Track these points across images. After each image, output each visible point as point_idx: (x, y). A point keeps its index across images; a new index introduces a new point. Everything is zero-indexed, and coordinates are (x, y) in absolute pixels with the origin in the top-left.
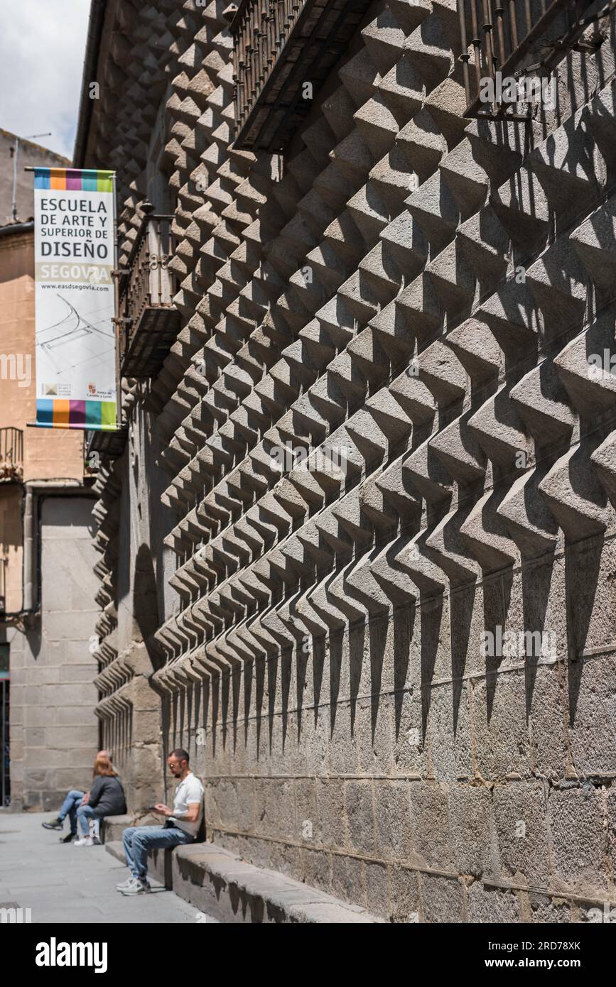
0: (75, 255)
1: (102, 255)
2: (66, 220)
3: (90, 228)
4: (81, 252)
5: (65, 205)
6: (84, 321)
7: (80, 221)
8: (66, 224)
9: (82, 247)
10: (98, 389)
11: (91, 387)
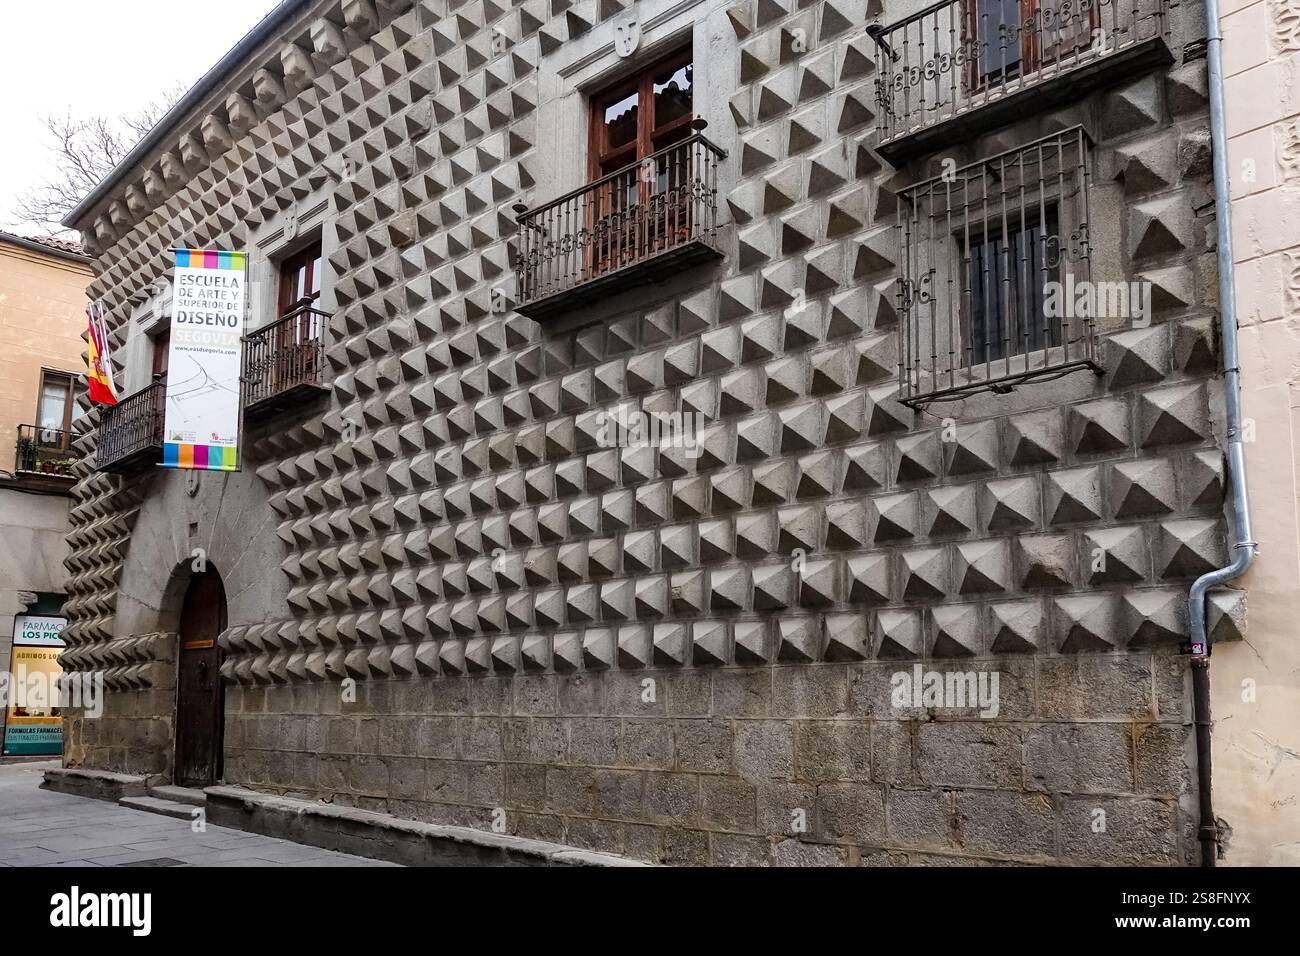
0: (207, 323)
1: (232, 324)
2: (202, 293)
3: (223, 301)
4: (213, 321)
5: (201, 281)
6: (211, 379)
7: (214, 294)
8: (202, 296)
9: (214, 317)
10: (220, 437)
11: (213, 435)
